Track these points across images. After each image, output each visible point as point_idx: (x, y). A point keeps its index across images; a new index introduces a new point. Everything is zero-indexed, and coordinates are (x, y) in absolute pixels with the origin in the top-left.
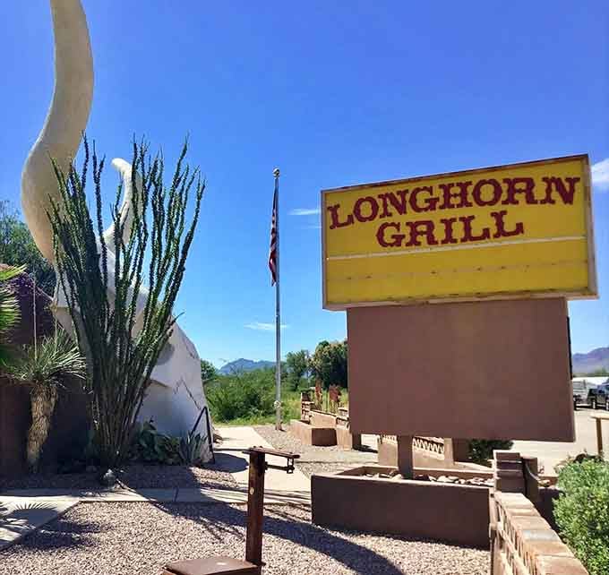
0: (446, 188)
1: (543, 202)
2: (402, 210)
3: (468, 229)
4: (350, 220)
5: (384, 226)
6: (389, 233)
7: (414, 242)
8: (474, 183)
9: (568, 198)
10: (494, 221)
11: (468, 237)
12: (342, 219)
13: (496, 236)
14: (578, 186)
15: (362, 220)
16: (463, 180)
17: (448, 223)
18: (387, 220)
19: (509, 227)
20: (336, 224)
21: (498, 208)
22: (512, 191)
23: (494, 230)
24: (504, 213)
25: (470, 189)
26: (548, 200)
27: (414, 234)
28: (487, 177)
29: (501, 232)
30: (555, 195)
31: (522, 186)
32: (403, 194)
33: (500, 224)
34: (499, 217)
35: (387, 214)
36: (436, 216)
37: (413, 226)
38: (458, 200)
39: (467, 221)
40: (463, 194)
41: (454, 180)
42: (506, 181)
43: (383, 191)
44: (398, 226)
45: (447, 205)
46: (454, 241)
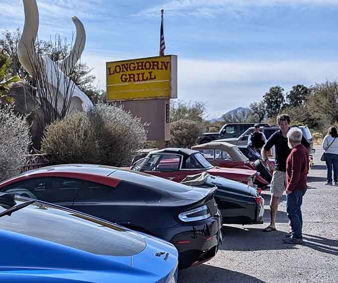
0: (138, 63)
1: (161, 69)
2: (127, 70)
3: (143, 77)
4: (114, 73)
5: (123, 75)
6: (124, 77)
7: (130, 81)
8: (145, 62)
9: (166, 68)
10: (149, 74)
11: (143, 80)
12: (112, 72)
13: (150, 79)
14: (169, 64)
15: (117, 73)
16: (142, 61)
17: (138, 75)
18: (123, 73)
19: (153, 77)
20: (110, 74)
21: (150, 71)
22: (154, 65)
23: (149, 77)
24: (151, 72)
25: (144, 64)
26: (162, 69)
27: (130, 78)
28: (147, 60)
29: (151, 79)
30: (164, 67)
31: (156, 64)
32: (127, 64)
33: (150, 76)
35: (123, 71)
36: (135, 72)
37: (130, 75)
38: (140, 68)
39: (143, 74)
40: (142, 66)
41: (140, 61)
42: (152, 62)
43: (122, 63)
44: (126, 75)
45: (138, 69)
46: (140, 81)
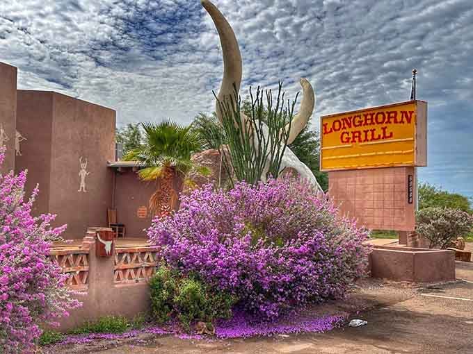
0: (366, 116)
1: (400, 122)
2: (350, 127)
3: (373, 135)
4: (331, 131)
5: (343, 133)
6: (346, 135)
7: (354, 141)
8: (376, 113)
9: (409, 121)
10: (382, 131)
11: (373, 139)
12: (328, 130)
13: (383, 138)
14: (413, 115)
15: (335, 130)
16: (371, 112)
17: (366, 132)
18: (345, 131)
19: (388, 134)
20: (326, 133)
21: (384, 125)
22: (389, 117)
23: (382, 136)
24: (386, 127)
25: (374, 117)
26: (402, 122)
27: (354, 137)
28: (380, 111)
29: (385, 137)
30: (405, 119)
31: (392, 115)
32: (350, 118)
33: (384, 133)
34: (384, 129)
35: (344, 128)
36: (362, 129)
37: (354, 133)
38: (369, 122)
39: (373, 131)
40: (372, 119)
41: (369, 113)
42: (387, 113)
43: (344, 117)
44: (348, 133)
45: (366, 124)
46: (368, 140)
